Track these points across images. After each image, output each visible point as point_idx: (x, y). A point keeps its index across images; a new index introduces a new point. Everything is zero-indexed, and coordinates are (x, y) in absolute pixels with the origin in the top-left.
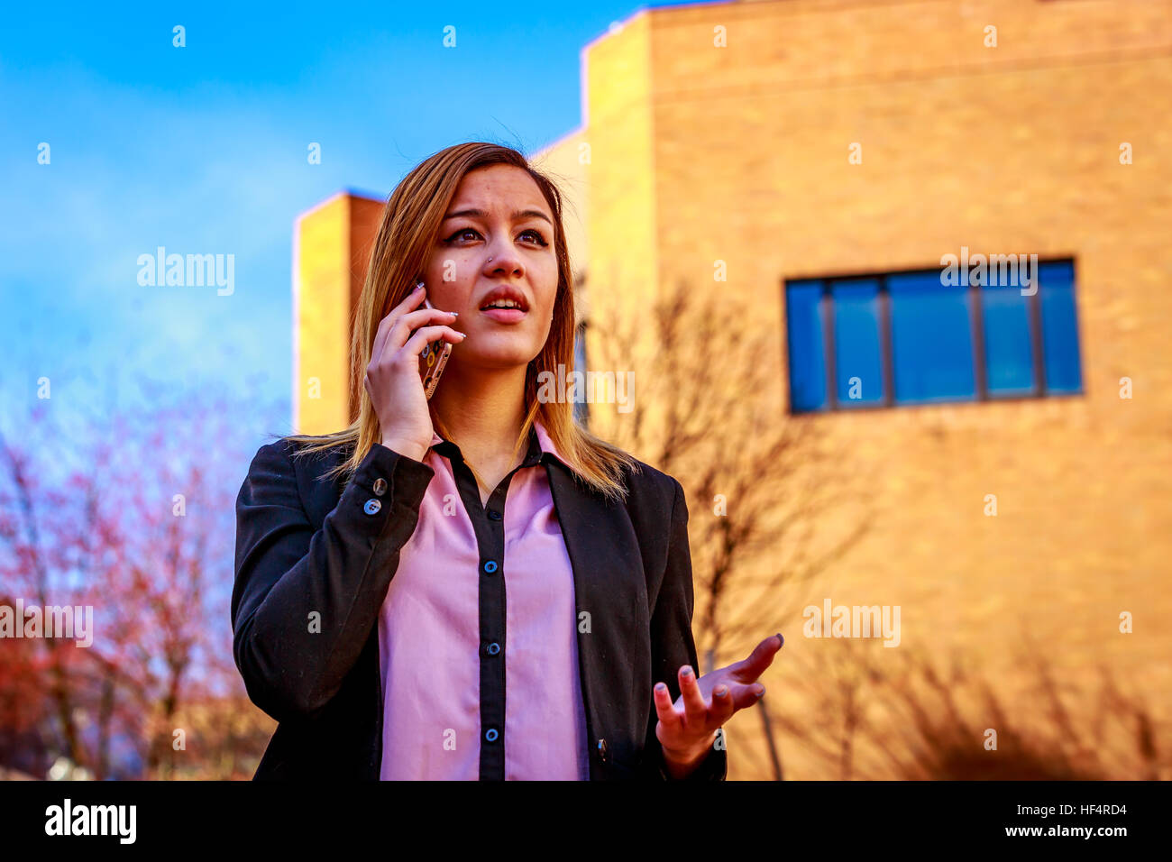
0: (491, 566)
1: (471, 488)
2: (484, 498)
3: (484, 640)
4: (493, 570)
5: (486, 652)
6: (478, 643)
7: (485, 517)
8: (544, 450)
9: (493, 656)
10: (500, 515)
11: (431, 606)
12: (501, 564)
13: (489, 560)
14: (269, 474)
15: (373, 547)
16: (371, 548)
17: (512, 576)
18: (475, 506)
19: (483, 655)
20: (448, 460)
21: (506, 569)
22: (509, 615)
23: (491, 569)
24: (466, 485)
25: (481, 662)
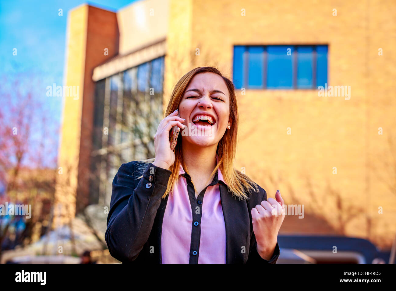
0: (197, 223)
1: (192, 191)
2: (196, 196)
3: (192, 250)
4: (197, 225)
5: (192, 254)
6: (190, 250)
7: (196, 203)
8: (219, 179)
9: (194, 255)
10: (201, 202)
11: (175, 236)
12: (200, 223)
13: (196, 221)
14: (125, 174)
15: (150, 200)
16: (149, 200)
17: (203, 228)
18: (193, 199)
19: (191, 254)
20: (185, 179)
21: (201, 225)
22: (201, 241)
23: (196, 224)
24: (191, 190)
25: (190, 257)
